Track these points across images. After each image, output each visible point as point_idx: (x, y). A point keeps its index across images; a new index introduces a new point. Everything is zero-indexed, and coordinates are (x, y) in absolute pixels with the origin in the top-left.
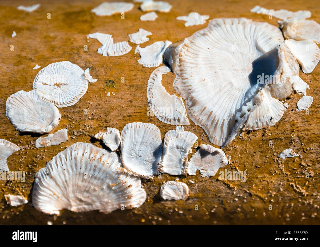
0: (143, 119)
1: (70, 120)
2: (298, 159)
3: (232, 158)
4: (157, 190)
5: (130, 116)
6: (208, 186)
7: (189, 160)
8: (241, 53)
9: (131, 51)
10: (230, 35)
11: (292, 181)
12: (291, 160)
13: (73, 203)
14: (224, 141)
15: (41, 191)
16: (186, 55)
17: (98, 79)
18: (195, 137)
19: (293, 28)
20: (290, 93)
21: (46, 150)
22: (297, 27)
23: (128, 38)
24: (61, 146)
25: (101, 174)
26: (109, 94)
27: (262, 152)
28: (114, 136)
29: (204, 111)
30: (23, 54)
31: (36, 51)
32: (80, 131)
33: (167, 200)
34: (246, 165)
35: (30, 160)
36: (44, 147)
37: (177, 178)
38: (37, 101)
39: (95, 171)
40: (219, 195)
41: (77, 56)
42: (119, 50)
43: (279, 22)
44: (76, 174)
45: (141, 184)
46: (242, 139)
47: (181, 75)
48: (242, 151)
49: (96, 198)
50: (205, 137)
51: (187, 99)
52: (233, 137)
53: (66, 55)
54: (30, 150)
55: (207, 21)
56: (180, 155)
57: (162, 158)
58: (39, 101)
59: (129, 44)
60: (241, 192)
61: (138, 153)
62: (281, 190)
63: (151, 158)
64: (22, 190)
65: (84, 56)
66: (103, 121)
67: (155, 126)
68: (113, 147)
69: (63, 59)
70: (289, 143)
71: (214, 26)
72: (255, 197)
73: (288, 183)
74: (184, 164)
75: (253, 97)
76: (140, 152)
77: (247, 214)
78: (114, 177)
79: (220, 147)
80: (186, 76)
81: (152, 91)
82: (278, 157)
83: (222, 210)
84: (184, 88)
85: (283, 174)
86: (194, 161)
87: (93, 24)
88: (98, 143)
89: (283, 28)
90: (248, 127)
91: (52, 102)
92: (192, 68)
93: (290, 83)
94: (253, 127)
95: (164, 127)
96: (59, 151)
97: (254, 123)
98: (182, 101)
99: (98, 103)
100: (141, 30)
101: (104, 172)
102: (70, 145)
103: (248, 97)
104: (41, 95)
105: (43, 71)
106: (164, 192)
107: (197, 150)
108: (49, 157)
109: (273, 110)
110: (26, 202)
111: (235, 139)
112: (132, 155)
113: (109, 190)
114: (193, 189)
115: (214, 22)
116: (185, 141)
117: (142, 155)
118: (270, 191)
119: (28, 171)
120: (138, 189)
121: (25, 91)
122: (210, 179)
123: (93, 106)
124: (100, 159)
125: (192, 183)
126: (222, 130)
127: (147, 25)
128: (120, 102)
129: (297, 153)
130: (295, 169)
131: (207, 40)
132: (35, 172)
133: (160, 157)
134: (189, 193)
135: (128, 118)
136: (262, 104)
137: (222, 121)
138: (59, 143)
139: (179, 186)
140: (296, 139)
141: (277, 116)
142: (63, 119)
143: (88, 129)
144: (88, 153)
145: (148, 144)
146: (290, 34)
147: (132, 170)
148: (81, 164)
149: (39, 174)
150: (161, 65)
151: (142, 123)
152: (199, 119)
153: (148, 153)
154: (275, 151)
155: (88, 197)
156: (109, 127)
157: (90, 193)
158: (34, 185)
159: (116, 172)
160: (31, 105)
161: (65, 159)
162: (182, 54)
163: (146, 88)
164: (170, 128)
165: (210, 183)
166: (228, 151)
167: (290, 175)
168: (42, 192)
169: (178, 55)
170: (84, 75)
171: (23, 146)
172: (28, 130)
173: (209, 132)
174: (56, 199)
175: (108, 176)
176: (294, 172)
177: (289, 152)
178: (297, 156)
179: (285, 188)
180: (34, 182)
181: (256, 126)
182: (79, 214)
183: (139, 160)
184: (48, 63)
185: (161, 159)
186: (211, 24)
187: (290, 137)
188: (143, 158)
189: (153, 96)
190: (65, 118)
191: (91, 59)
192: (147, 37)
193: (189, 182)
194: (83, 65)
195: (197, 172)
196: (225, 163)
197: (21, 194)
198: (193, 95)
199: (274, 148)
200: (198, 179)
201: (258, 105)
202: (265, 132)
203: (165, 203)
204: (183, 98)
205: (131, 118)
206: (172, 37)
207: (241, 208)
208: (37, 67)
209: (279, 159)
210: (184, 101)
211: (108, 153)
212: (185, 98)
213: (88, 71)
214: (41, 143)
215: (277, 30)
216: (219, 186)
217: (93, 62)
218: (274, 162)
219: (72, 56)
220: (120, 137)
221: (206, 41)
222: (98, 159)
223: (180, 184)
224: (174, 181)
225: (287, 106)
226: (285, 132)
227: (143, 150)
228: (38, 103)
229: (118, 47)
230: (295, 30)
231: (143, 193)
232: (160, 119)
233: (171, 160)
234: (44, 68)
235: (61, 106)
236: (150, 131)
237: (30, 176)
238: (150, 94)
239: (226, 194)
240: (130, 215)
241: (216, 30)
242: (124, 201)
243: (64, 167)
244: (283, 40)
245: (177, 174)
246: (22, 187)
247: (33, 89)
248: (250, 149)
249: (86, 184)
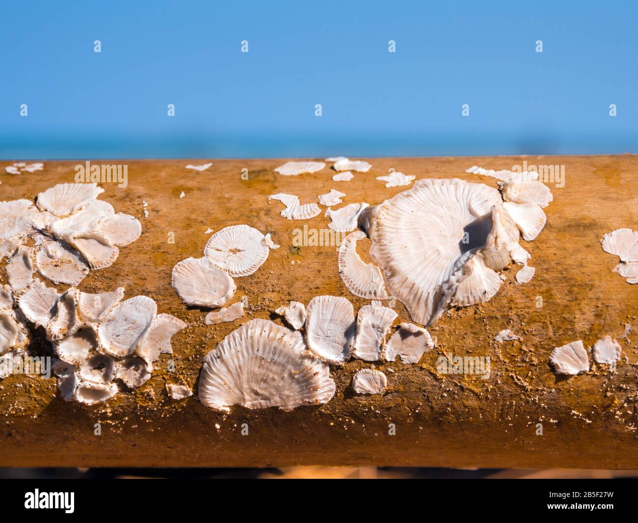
0: (332, 292)
1: (246, 292)
2: (518, 343)
3: (439, 340)
4: (349, 381)
5: (317, 288)
6: (410, 376)
7: (387, 342)
8: (451, 217)
9: (321, 213)
10: (438, 196)
11: (512, 371)
12: (509, 343)
13: (247, 397)
14: (429, 318)
15: (208, 378)
16: (385, 218)
17: (281, 245)
18: (394, 314)
19: (514, 189)
20: (507, 262)
21: (217, 328)
22: (520, 188)
23: (317, 200)
24: (235, 323)
25: (281, 358)
26: (293, 262)
27: (475, 333)
28: (299, 312)
29: (406, 283)
30: (193, 216)
31: (209, 213)
32: (259, 306)
33: (361, 395)
34: (456, 350)
35: (198, 339)
36: (215, 324)
37: (373, 365)
38: (209, 269)
39: (274, 354)
40: (424, 388)
41: (256, 219)
42: (305, 213)
43: (499, 183)
44: (252, 358)
45: (330, 372)
46: (451, 317)
47: (379, 241)
48: (450, 331)
49: (275, 390)
50: (407, 314)
51: (385, 268)
52: (440, 314)
53: (244, 217)
54: (198, 327)
55: (413, 181)
56: (377, 336)
57: (355, 339)
58: (211, 269)
59: (318, 207)
60: (450, 385)
61: (326, 333)
62: (499, 382)
63: (342, 339)
64: (187, 377)
65: (265, 218)
66: (285, 294)
67: (348, 301)
68: (297, 324)
69: (240, 222)
70: (507, 322)
71: (421, 187)
72: (467, 391)
73: (507, 373)
74: (381, 348)
75: (463, 266)
76: (329, 332)
77: (460, 415)
78: (298, 361)
79: (425, 327)
80: (385, 242)
81: (344, 259)
82: (494, 340)
83: (428, 409)
84: (382, 256)
85: (501, 361)
86: (393, 344)
87: (276, 184)
88: (279, 320)
89: (503, 189)
90: (457, 301)
91: (226, 271)
92: (392, 233)
93: (507, 251)
94: (463, 302)
95: (357, 301)
96: (233, 330)
97: (464, 297)
98: (380, 271)
99: (280, 272)
100: (333, 191)
101: (285, 355)
102: (246, 322)
103: (457, 266)
104: (214, 263)
105: (216, 235)
106: (357, 384)
107: (396, 330)
108: (221, 336)
109: (488, 283)
110: (191, 394)
111: (442, 316)
112: (319, 335)
113: (292, 380)
114: (392, 379)
115: (420, 182)
116: (382, 318)
117: (331, 335)
118: (486, 384)
119: (195, 353)
120: (325, 379)
121: (195, 258)
122: (413, 367)
123: (274, 276)
124: (281, 339)
125: (390, 372)
126: (426, 305)
127: (340, 186)
128: (305, 272)
129: (517, 335)
130: (514, 354)
131: (411, 202)
132: (203, 355)
133: (352, 337)
134: (388, 386)
135: (315, 290)
136: (473, 274)
137: (426, 295)
138: (234, 319)
139: (375, 375)
140: (515, 318)
141: (492, 290)
142: (238, 291)
143: (268, 303)
144: (267, 332)
145: (339, 322)
146: (510, 196)
147: (319, 353)
148: (258, 345)
149: (208, 357)
150: (355, 230)
151: (331, 296)
152: (399, 292)
153: (338, 333)
154: (490, 332)
155: (265, 389)
156: (293, 300)
157: (268, 383)
158: (202, 372)
159: (300, 356)
160: (201, 274)
161: (240, 339)
162: (381, 216)
163: (336, 256)
164: (364, 303)
165: (412, 372)
166: (433, 332)
167: (509, 363)
168: (212, 380)
169: (376, 218)
170: (264, 240)
171: (190, 322)
172: (198, 303)
173: (411, 308)
174: (226, 390)
175: (290, 360)
176: (513, 359)
177: (507, 334)
178: (516, 338)
179: (503, 380)
180: (202, 368)
181: (466, 301)
182: (254, 412)
183: (328, 342)
184: (222, 227)
185: (353, 340)
186: (417, 185)
187: (508, 316)
188: (332, 338)
189: (345, 264)
190: (240, 290)
191: (273, 223)
192: (340, 198)
193: (387, 371)
194: (263, 229)
195: (396, 358)
196: (431, 347)
197: (186, 383)
198: (392, 263)
199: (489, 329)
200: (398, 367)
201: (468, 275)
202: (478, 309)
203: (359, 398)
204: (380, 268)
205: (318, 290)
206: (370, 199)
207: (452, 407)
208: (209, 231)
209: (495, 342)
210: (382, 271)
211: (291, 333)
212: (383, 268)
213: (269, 236)
214: (212, 319)
215: (496, 191)
216: (424, 377)
217: (275, 226)
218: (489, 345)
219: (251, 219)
220: (305, 313)
221: (409, 203)
222: (279, 339)
223: (377, 373)
224: (369, 370)
225: (504, 278)
226: (501, 310)
227: (332, 328)
228: (210, 271)
229: (305, 209)
230: (517, 192)
231: (331, 384)
232: (353, 292)
233: (365, 342)
234: (217, 233)
235: (237, 276)
236: (340, 306)
237: (197, 360)
238: (341, 263)
239: (432, 387)
240: (316, 415)
241: (422, 190)
242: (309, 395)
243: (238, 348)
244: (502, 203)
245: (372, 360)
246: (187, 375)
247: (204, 256)
248: (460, 329)
249: (263, 371)
